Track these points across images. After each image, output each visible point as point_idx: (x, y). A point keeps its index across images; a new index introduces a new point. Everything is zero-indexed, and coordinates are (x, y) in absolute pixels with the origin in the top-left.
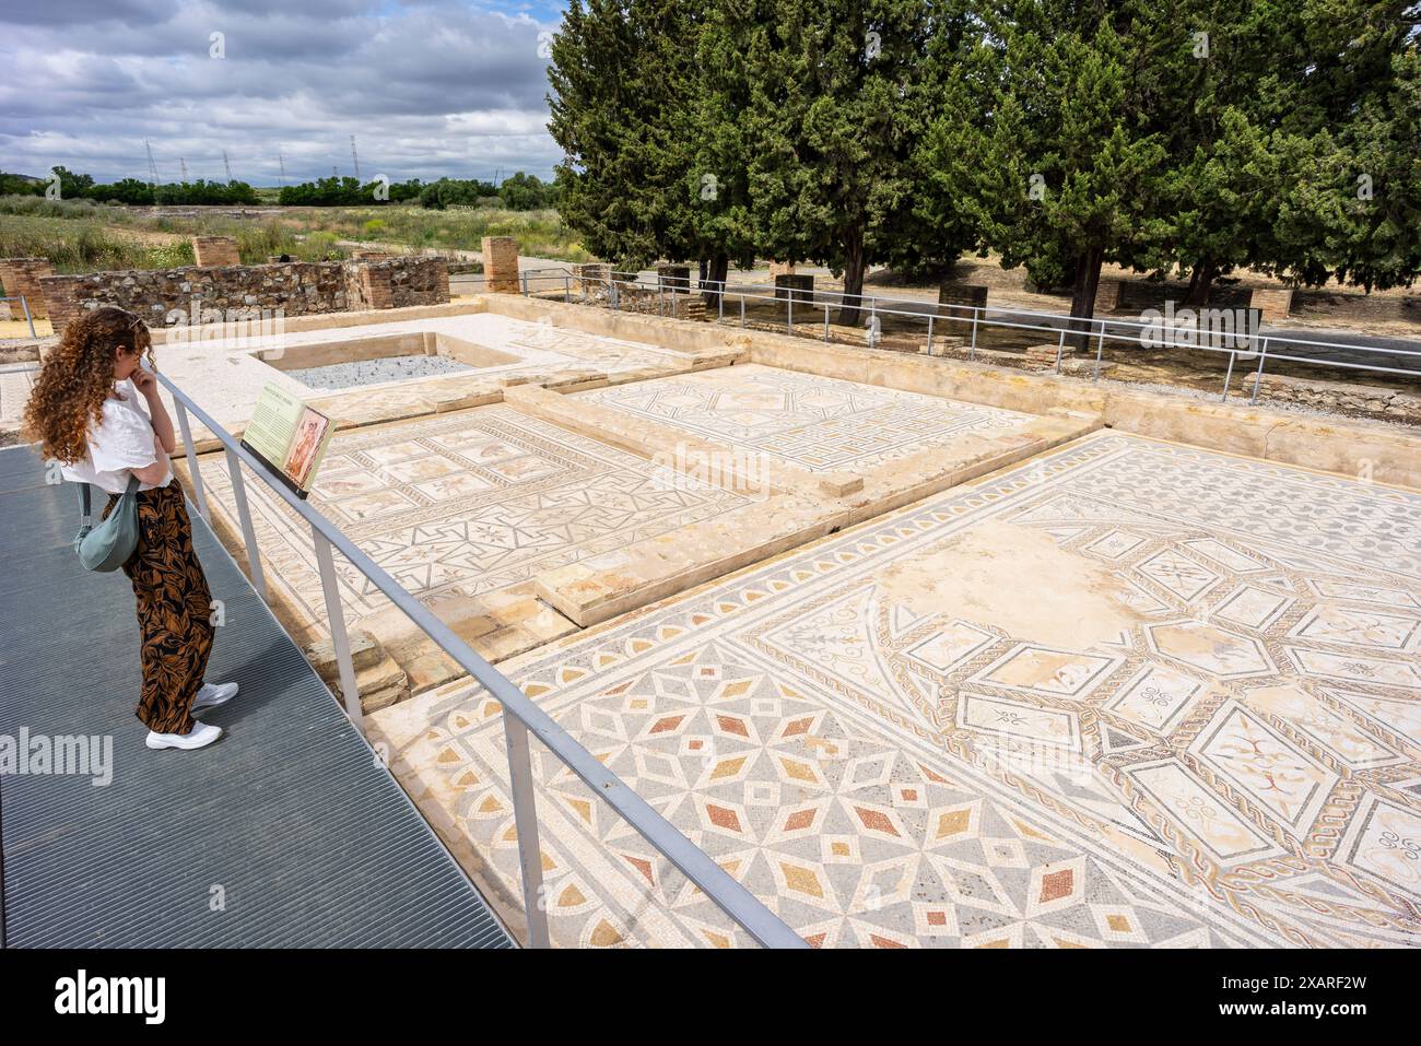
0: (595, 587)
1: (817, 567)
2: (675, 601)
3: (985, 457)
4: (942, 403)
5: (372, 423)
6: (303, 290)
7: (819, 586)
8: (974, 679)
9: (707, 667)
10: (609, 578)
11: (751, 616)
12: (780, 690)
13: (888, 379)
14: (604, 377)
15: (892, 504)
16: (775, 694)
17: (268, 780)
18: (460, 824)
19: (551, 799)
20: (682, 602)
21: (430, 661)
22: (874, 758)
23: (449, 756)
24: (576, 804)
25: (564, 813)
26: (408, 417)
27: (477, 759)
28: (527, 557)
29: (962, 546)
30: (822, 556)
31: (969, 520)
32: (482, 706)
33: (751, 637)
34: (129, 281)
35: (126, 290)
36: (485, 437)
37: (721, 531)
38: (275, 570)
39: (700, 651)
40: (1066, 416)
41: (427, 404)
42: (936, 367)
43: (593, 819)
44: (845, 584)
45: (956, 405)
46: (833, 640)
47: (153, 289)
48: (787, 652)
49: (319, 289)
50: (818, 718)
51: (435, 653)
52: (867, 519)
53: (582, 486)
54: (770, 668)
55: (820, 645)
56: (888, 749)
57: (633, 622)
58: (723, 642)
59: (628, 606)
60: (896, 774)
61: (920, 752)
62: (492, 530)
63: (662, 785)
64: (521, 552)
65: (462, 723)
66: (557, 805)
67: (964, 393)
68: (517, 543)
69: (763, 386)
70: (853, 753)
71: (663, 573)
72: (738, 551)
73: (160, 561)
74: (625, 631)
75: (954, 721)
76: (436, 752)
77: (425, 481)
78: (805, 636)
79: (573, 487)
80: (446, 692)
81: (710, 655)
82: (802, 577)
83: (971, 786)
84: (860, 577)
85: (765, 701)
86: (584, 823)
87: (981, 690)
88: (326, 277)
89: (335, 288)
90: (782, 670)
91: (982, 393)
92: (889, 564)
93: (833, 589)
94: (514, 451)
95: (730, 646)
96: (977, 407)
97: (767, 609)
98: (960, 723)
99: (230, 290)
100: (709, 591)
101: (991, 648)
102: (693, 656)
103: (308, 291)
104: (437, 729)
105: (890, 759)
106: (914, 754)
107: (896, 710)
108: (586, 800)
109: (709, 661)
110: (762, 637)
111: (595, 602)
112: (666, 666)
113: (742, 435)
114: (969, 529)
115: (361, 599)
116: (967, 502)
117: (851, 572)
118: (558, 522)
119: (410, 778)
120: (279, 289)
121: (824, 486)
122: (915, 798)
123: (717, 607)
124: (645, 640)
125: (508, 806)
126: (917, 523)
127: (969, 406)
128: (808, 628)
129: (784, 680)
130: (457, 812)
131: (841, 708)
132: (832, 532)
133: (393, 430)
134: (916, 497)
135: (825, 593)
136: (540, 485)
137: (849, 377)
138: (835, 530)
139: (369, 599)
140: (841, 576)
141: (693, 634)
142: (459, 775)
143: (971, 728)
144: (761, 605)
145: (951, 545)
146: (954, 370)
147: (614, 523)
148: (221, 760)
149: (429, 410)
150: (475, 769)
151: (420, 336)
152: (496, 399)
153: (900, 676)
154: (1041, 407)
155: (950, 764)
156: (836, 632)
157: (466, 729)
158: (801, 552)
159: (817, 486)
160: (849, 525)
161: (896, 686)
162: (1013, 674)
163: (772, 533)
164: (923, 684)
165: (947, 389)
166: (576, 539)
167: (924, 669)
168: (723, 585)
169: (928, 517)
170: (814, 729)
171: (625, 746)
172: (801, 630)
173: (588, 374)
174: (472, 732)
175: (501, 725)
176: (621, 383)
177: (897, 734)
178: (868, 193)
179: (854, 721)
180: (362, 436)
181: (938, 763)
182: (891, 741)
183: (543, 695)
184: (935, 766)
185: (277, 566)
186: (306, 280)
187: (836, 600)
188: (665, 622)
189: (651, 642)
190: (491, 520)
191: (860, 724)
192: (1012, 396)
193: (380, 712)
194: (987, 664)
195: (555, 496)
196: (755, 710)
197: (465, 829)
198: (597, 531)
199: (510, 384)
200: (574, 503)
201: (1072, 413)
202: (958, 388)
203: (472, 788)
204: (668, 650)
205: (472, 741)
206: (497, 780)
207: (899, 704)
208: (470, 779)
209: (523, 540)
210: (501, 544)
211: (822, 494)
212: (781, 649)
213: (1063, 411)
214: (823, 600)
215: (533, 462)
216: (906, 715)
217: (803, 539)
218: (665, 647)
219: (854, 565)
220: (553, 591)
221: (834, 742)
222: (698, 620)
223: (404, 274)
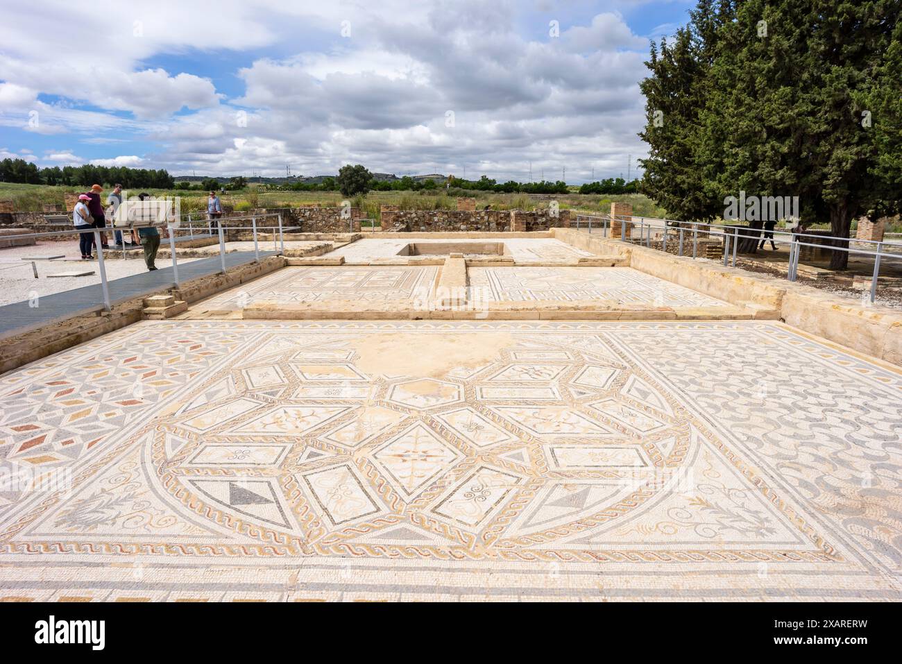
5: (376, 265)
6: (489, 224)
13: (681, 277)
14: (510, 261)
26: (394, 265)
34: (414, 215)
35: (412, 219)
40: (744, 307)
47: (422, 219)
49: (497, 224)
67: (712, 289)
88: (501, 218)
89: (505, 224)
91: (720, 289)
99: (455, 222)
103: (491, 225)
120: (477, 223)
152: (440, 263)
186: (491, 219)
192: (734, 293)
199: (452, 257)
201: (747, 305)
202: (710, 285)
223: (544, 219)
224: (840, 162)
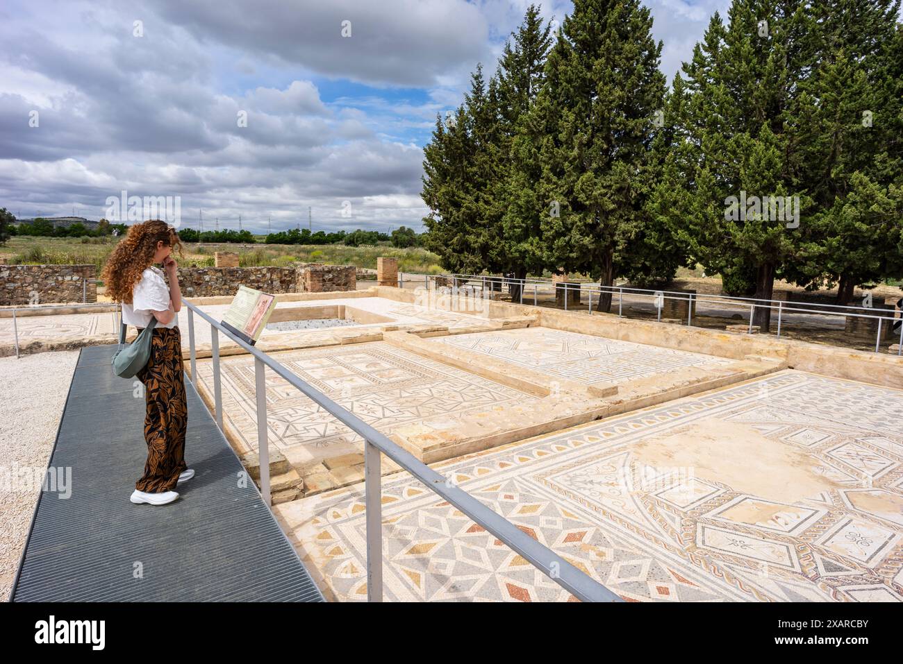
0: (433, 439)
1: (587, 439)
2: (488, 453)
3: (704, 379)
4: (670, 352)
5: (302, 348)
6: (272, 283)
7: (588, 450)
8: (709, 515)
9: (508, 494)
10: (443, 434)
11: (540, 465)
12: (562, 513)
13: (632, 336)
14: (446, 330)
15: (639, 405)
16: (557, 514)
17: (202, 528)
18: (327, 580)
19: (393, 569)
20: (492, 454)
21: (320, 478)
22: (633, 562)
23: (325, 535)
24: (410, 574)
25: (402, 579)
26: (323, 346)
27: (344, 539)
28: (389, 423)
29: (691, 432)
30: (589, 432)
31: (694, 417)
32: (351, 507)
33: (540, 478)
36: (369, 358)
37: (520, 412)
38: (230, 421)
39: (503, 484)
40: (759, 360)
41: (336, 339)
42: (664, 328)
43: (422, 586)
44: (608, 450)
45: (681, 353)
46: (600, 483)
47: (189, 278)
48: (565, 489)
49: (281, 282)
50: (590, 532)
51: (324, 473)
52: (621, 413)
53: (429, 386)
54: (553, 498)
55: (589, 486)
56: (644, 557)
57: (458, 463)
58: (520, 480)
59: (454, 453)
60: (651, 575)
61: (671, 562)
62: (369, 407)
63: (473, 567)
64: (386, 420)
65: (336, 516)
66: (397, 574)
67: (685, 345)
68: (384, 415)
69: (548, 339)
70: (618, 557)
71: (479, 434)
72: (531, 424)
73: (160, 374)
74: (452, 468)
75: (694, 542)
76: (317, 532)
77: (329, 379)
78: (578, 479)
79: (423, 387)
80: (328, 496)
81: (511, 486)
82: (576, 444)
83: (713, 589)
84: (617, 446)
85: (550, 518)
86: (415, 587)
87: (714, 523)
88: (285, 275)
89: (290, 282)
90: (563, 500)
91: (698, 345)
92: (638, 440)
93: (599, 452)
94: (387, 366)
95: (526, 483)
96: (694, 354)
97: (551, 462)
98: (699, 544)
99: (231, 281)
100: (512, 449)
101: (719, 496)
102: (499, 486)
103: (274, 283)
104: (319, 518)
105: (646, 566)
106: (665, 563)
107: (649, 532)
108: (418, 572)
109: (510, 491)
110: (548, 479)
111: (432, 447)
112: (480, 491)
113: (534, 363)
114: (694, 422)
115: (281, 440)
116: (692, 406)
117: (610, 443)
118: (411, 405)
119: (297, 547)
120: (258, 282)
121: (590, 390)
122: (668, 593)
123: (516, 458)
124: (465, 475)
125: (363, 572)
126: (657, 417)
127: (688, 354)
128: (581, 475)
129: (563, 506)
130: (326, 572)
131: (608, 528)
132: (597, 419)
133: (314, 352)
134: (655, 401)
135: (593, 454)
136: (402, 384)
137: (606, 335)
138: (599, 418)
139: (286, 440)
140: (604, 445)
141: (498, 474)
142: (330, 548)
143: (709, 548)
144: (547, 459)
145: (683, 431)
146: (678, 330)
147: (448, 407)
148: (174, 514)
149: (337, 342)
150: (341, 545)
151: (336, 307)
152: (378, 338)
153: (651, 510)
154: (741, 354)
155: (694, 571)
156: (601, 479)
157: (339, 519)
158: (575, 430)
159: (586, 390)
160: (609, 415)
161: (648, 516)
162: (737, 515)
163: (555, 415)
164: (669, 516)
165: (673, 342)
166: (422, 415)
167: (668, 507)
168: (520, 446)
169: (664, 414)
170: (587, 539)
171: (448, 539)
172: (576, 476)
173: (436, 327)
174: (342, 522)
175: (364, 519)
176: (456, 334)
177: (651, 548)
178: (616, 229)
179: (617, 536)
180: (294, 354)
181: (684, 570)
182: (646, 552)
183: (393, 503)
184: (682, 572)
185: (232, 419)
186: (274, 277)
187: (600, 459)
188: (480, 465)
189: (469, 476)
190: (368, 401)
191: (622, 539)
192: (719, 347)
193: (283, 505)
194: (717, 507)
195: (411, 391)
196: (543, 523)
197: (330, 584)
198: (436, 411)
199: (387, 330)
200: (424, 395)
201: (762, 358)
202: (680, 342)
203: (339, 557)
204: (482, 481)
205: (342, 527)
206: (357, 554)
207: (651, 527)
208: (338, 551)
209: (388, 413)
210: (373, 415)
211: (589, 395)
212: (561, 487)
213: (757, 356)
214: (592, 459)
215: (398, 372)
216: (656, 535)
217: (575, 422)
218: (480, 480)
219: (613, 439)
220: (405, 440)
221: (602, 549)
222: (502, 465)
223: (331, 276)
224: (624, 233)
